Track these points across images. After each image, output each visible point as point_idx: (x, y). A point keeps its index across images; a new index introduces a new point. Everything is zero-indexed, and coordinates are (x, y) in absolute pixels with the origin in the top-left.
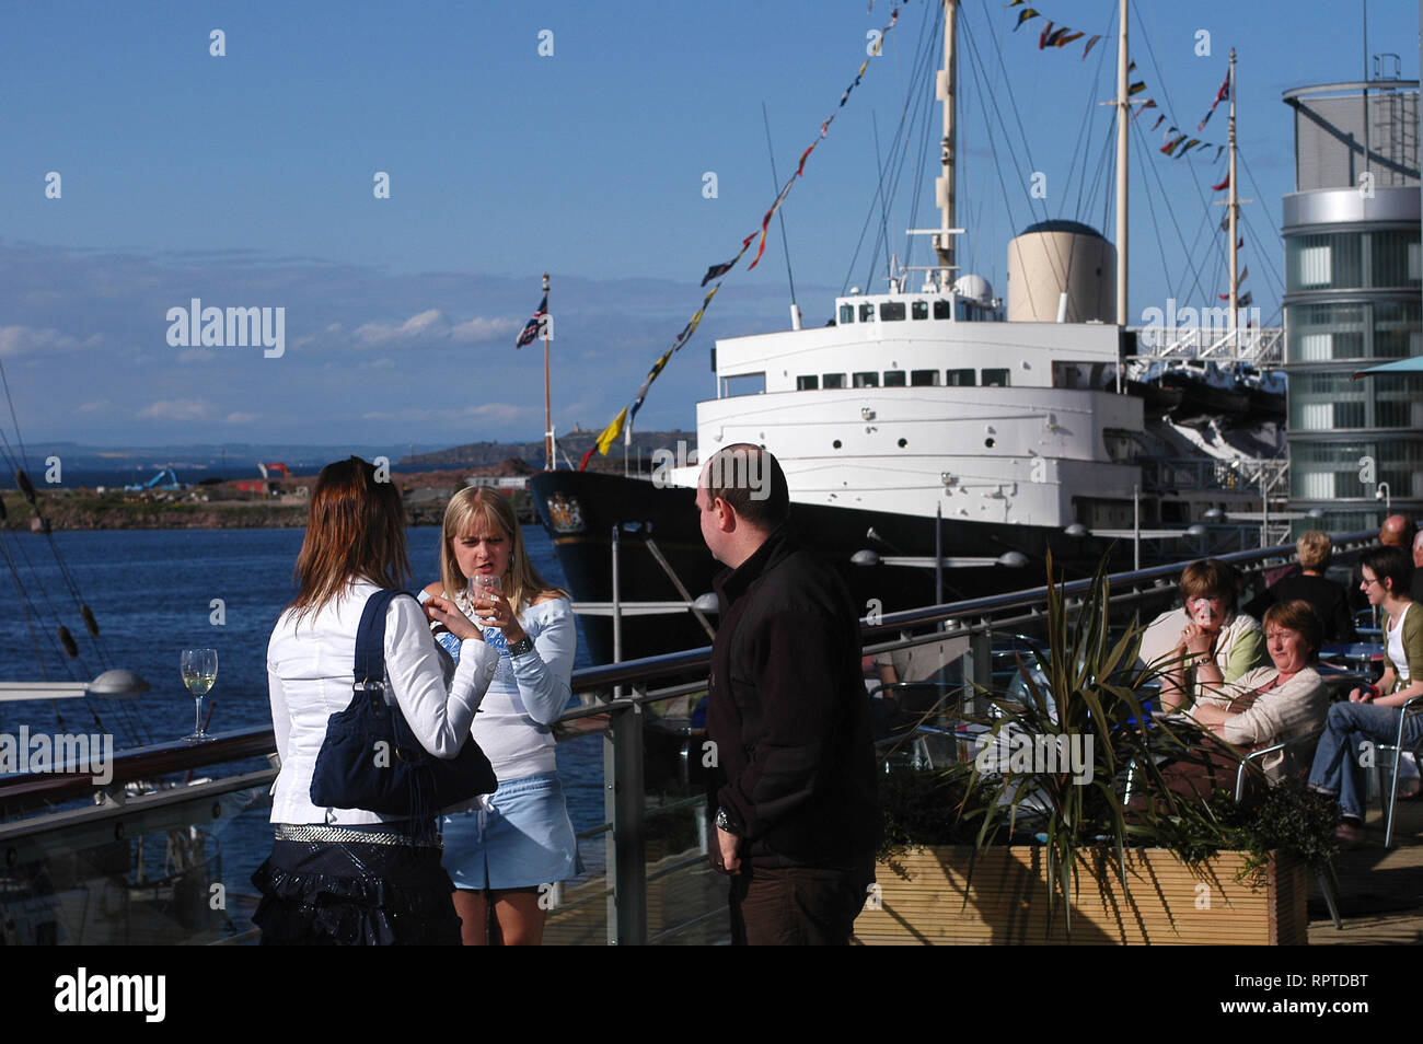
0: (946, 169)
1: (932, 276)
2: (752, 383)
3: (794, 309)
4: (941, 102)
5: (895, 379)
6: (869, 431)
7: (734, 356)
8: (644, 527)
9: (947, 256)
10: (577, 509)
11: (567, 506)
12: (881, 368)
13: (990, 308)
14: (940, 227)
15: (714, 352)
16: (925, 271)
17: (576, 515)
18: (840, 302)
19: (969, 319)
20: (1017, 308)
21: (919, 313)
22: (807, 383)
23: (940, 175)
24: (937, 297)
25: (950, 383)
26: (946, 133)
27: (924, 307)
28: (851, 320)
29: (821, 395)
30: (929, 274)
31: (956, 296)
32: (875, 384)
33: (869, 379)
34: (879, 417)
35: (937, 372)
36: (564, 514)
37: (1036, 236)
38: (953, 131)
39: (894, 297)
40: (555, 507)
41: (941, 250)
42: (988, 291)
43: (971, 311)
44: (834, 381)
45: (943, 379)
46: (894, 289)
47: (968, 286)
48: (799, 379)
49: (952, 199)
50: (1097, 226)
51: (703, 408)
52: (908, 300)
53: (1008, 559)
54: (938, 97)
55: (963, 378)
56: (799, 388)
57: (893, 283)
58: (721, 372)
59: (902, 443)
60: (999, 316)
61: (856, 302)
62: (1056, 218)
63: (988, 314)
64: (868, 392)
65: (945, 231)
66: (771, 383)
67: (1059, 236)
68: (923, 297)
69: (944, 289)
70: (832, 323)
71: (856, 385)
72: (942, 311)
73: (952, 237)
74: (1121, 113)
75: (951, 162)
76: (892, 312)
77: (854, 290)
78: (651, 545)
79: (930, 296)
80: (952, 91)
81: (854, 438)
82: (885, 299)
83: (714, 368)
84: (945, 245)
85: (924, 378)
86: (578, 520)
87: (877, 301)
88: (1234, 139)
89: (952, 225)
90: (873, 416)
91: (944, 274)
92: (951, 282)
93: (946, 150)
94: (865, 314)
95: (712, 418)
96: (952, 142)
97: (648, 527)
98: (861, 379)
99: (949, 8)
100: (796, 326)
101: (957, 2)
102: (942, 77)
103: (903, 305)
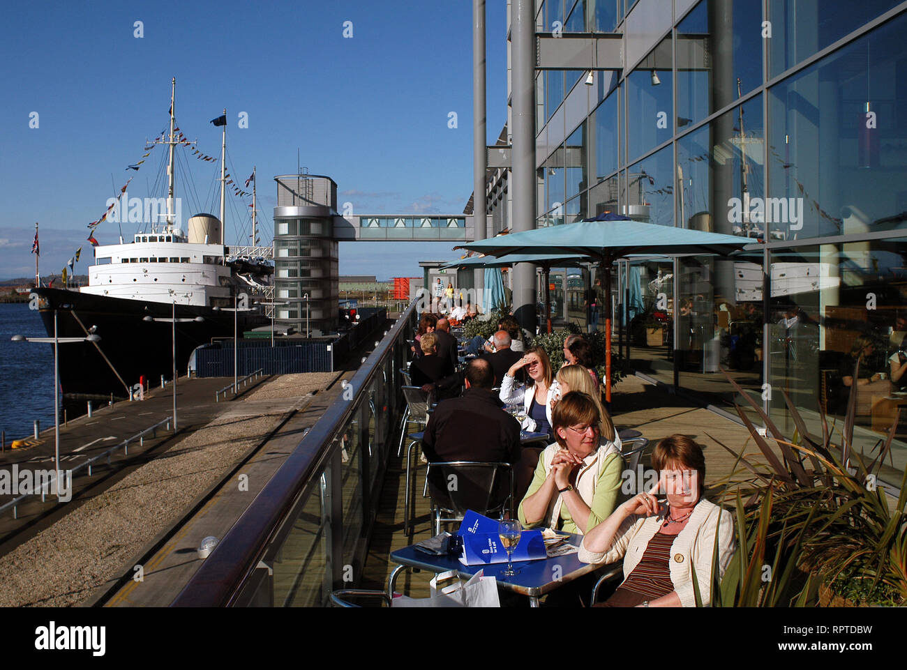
0: (170, 196)
1: (166, 229)
2: (107, 261)
3: (121, 237)
4: (169, 176)
5: (153, 260)
6: (145, 276)
7: (101, 252)
8: (70, 306)
9: (170, 223)
10: (48, 300)
11: (44, 299)
12: (149, 256)
13: (183, 239)
14: (168, 214)
15: (95, 251)
17: (47, 302)
18: (136, 236)
19: (177, 242)
20: (192, 239)
21: (161, 240)
22: (125, 261)
23: (168, 198)
24: (167, 235)
25: (171, 262)
26: (170, 185)
27: (163, 238)
28: (139, 242)
29: (130, 264)
30: (164, 228)
31: (173, 235)
32: (147, 262)
33: (145, 260)
34: (148, 272)
35: (167, 258)
36: (43, 302)
37: (198, 218)
38: (172, 184)
39: (154, 235)
40: (40, 300)
41: (168, 221)
42: (183, 234)
43: (178, 239)
44: (133, 260)
46: (153, 232)
47: (177, 232)
48: (122, 259)
49: (172, 205)
50: (215, 215)
51: (91, 269)
52: (158, 235)
53: (198, 319)
54: (168, 174)
55: (175, 260)
56: (123, 262)
57: (153, 230)
58: (97, 257)
59: (156, 280)
60: (186, 241)
61: (141, 236)
62: (204, 213)
63: (183, 241)
64: (145, 264)
65: (170, 215)
66: (113, 260)
67: (204, 218)
68: (163, 235)
69: (169, 233)
70: (133, 242)
71: (141, 262)
72: (169, 239)
73: (172, 217)
74: (223, 182)
75: (172, 194)
76: (153, 239)
77: (141, 232)
78: (72, 312)
79: (165, 235)
80: (172, 172)
81: (140, 278)
82: (151, 235)
83: (95, 256)
84: (169, 219)
85: (163, 260)
86: (48, 304)
87: (148, 236)
88: (255, 193)
90: (146, 271)
91: (169, 228)
92: (171, 231)
93: (170, 190)
94: (144, 240)
95: (94, 272)
96: (172, 188)
97: (72, 306)
98: (142, 260)
99: (171, 147)
100: (121, 243)
101: (174, 145)
102: (169, 168)
103: (156, 237)
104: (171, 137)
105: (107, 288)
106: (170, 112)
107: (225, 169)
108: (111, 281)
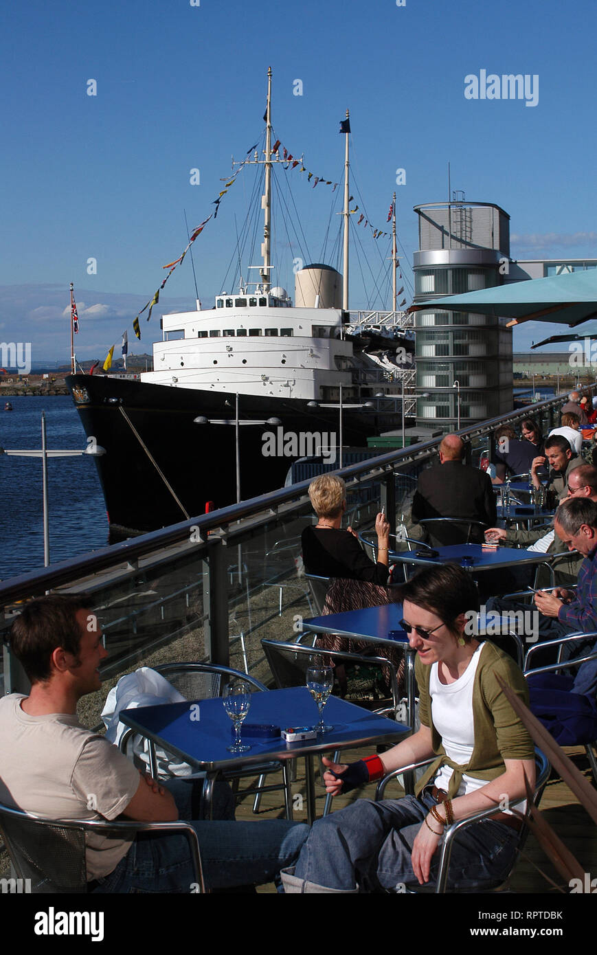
0: (266, 239)
1: (259, 287)
2: (178, 334)
3: (198, 301)
4: (264, 210)
5: (242, 333)
6: (229, 356)
7: (171, 322)
8: (119, 401)
9: (266, 278)
10: (86, 392)
11: (82, 391)
12: (236, 328)
13: (285, 301)
14: (263, 265)
15: (161, 320)
16: (256, 285)
17: (86, 395)
18: (217, 298)
19: (275, 306)
20: (299, 302)
21: (253, 303)
22: (203, 334)
23: (264, 242)
24: (261, 296)
25: (266, 335)
26: (266, 224)
27: (255, 301)
28: (222, 307)
29: (209, 340)
30: (258, 286)
31: (270, 296)
32: (233, 335)
33: (231, 333)
34: (234, 350)
35: (261, 329)
36: (81, 395)
37: (311, 270)
38: (269, 223)
39: (242, 296)
40: (76, 392)
41: (263, 275)
42: (285, 295)
43: (276, 303)
44: (214, 334)
45: (263, 334)
46: (242, 293)
47: (276, 292)
48: (199, 332)
49: (268, 253)
50: (334, 266)
51: (157, 347)
52: (248, 297)
54: (262, 208)
55: (272, 332)
56: (199, 337)
57: (241, 290)
58: (165, 329)
59: (244, 362)
60: (289, 305)
61: (225, 298)
62: (317, 263)
63: (284, 304)
64: (230, 338)
65: (266, 267)
66: (187, 334)
67: (317, 271)
68: (255, 296)
69: (265, 293)
70: (215, 308)
71: (224, 335)
72: (263, 302)
73: (269, 270)
74: (346, 217)
75: (268, 236)
76: (241, 303)
77: (224, 293)
78: (121, 408)
79: (258, 296)
80: (269, 205)
81: (223, 359)
82: (237, 297)
83: (162, 328)
84: (265, 274)
85: (255, 332)
86: (87, 397)
87: (234, 298)
88: (395, 231)
89: (269, 265)
90: (231, 349)
91: (265, 286)
92: (268, 289)
93: (266, 231)
94: (229, 304)
95: (160, 350)
96: (268, 228)
97: (121, 401)
98: (226, 333)
99: (267, 168)
100: (198, 309)
101: (270, 165)
102: (264, 199)
103: (246, 300)
104: (267, 154)
105: (177, 374)
106: (265, 118)
107: (350, 199)
108: (182, 364)
